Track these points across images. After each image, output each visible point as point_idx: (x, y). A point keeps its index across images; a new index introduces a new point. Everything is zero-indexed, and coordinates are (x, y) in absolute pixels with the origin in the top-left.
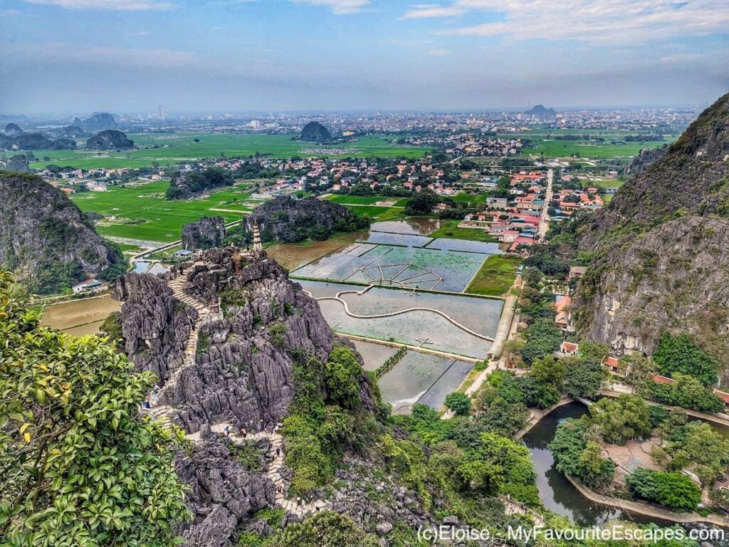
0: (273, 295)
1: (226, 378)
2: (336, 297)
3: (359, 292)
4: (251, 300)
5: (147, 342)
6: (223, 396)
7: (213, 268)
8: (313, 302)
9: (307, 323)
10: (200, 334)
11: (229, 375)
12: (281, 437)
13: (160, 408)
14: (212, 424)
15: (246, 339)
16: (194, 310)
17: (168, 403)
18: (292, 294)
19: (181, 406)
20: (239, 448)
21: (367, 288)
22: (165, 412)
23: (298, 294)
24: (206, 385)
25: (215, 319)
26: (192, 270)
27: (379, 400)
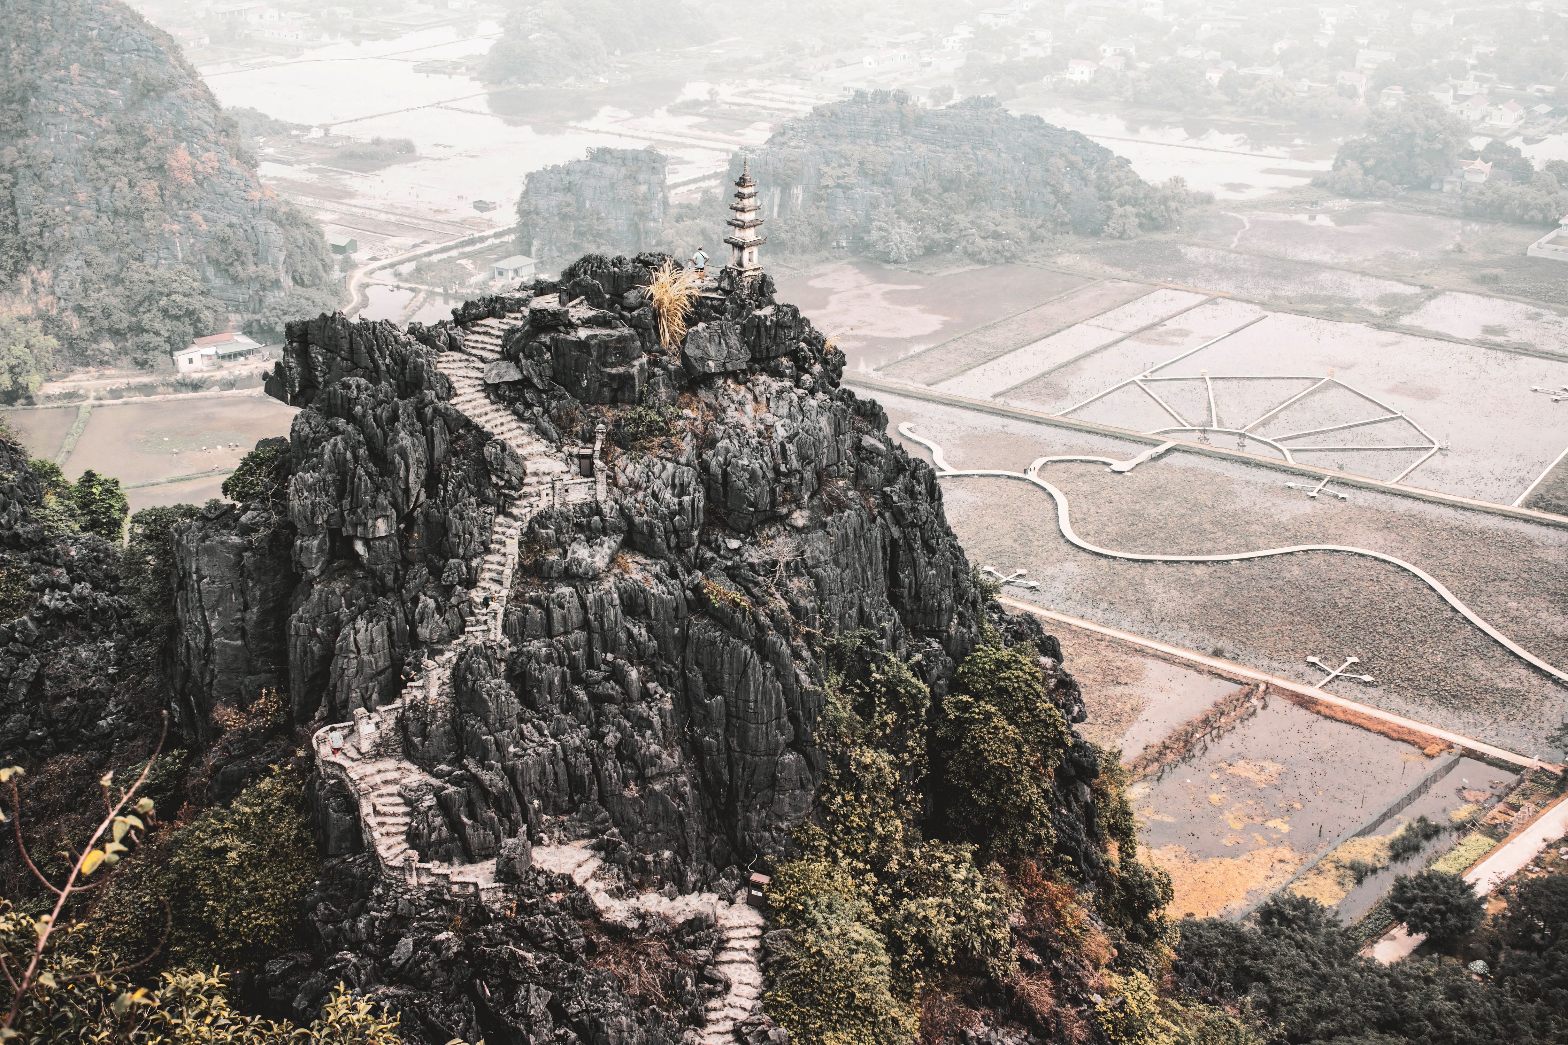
0: (781, 433)
1: (598, 700)
2: (1032, 476)
3: (1117, 466)
4: (706, 442)
5: (359, 547)
6: (583, 758)
7: (588, 323)
8: (921, 473)
9: (892, 549)
10: (529, 540)
11: (611, 688)
12: (761, 921)
13: (381, 765)
14: (539, 842)
15: (673, 574)
16: (514, 457)
17: (409, 753)
18: (848, 441)
19: (444, 767)
20: (617, 932)
21: (1147, 453)
22: (395, 782)
23: (868, 441)
24: (529, 713)
25: (579, 494)
26: (520, 323)
27: (1127, 852)
